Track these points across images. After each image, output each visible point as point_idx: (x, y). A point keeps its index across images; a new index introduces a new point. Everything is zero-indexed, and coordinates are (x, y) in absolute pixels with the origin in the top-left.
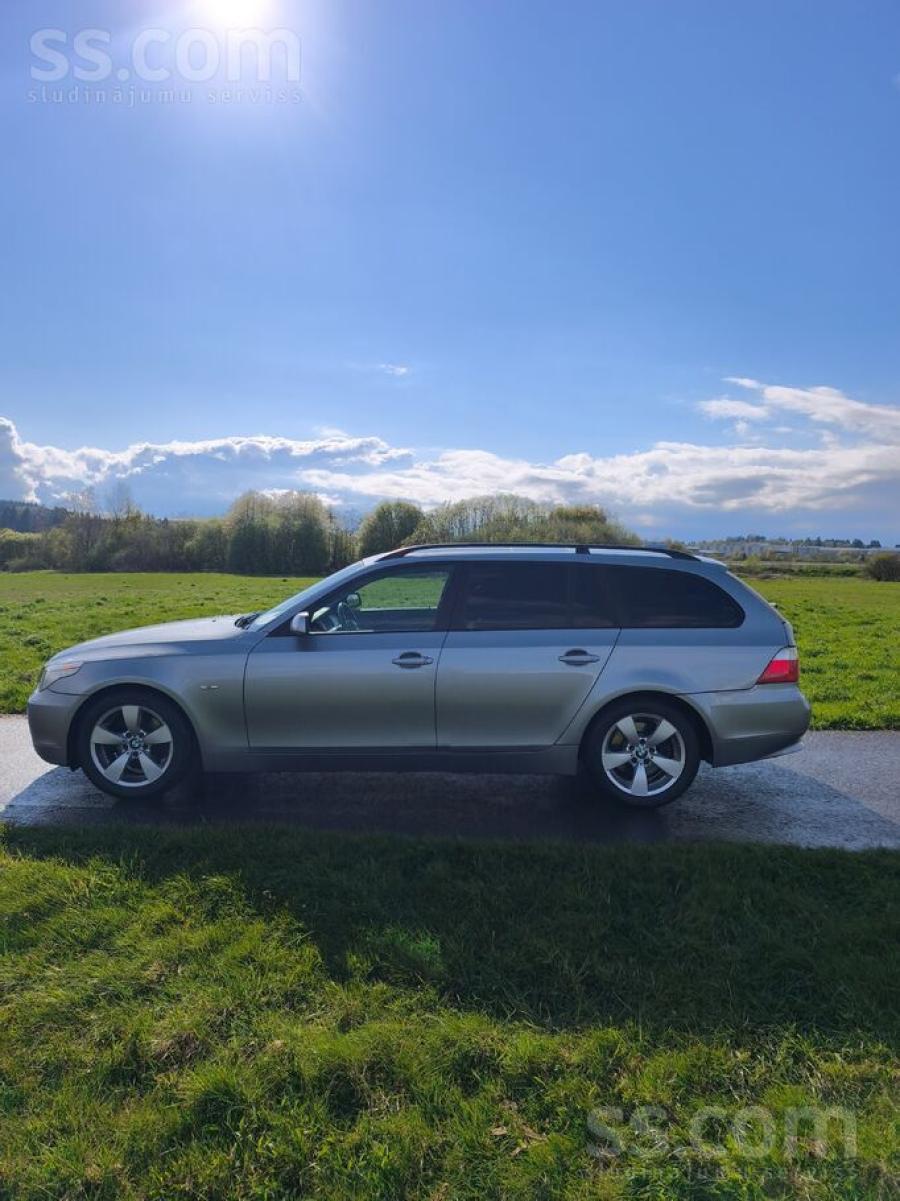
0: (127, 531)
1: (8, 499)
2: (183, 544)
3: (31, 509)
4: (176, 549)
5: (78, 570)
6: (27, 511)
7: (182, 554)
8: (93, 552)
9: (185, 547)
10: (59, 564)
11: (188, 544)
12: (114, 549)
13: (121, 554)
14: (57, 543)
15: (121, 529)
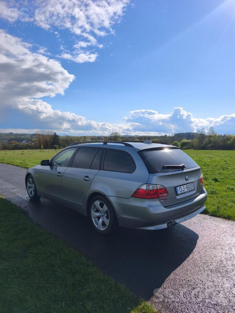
0: (212, 139)
1: (190, 132)
2: (227, 142)
3: (195, 134)
4: (225, 144)
5: (199, 149)
6: (193, 135)
7: (226, 145)
8: (203, 145)
9: (228, 143)
10: (195, 148)
11: (228, 142)
12: (208, 144)
13: (210, 145)
14: (195, 142)
15: (211, 138)
